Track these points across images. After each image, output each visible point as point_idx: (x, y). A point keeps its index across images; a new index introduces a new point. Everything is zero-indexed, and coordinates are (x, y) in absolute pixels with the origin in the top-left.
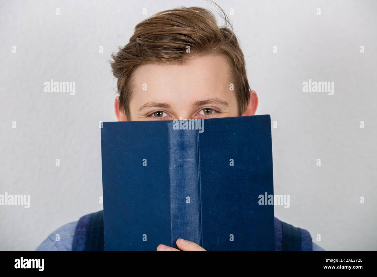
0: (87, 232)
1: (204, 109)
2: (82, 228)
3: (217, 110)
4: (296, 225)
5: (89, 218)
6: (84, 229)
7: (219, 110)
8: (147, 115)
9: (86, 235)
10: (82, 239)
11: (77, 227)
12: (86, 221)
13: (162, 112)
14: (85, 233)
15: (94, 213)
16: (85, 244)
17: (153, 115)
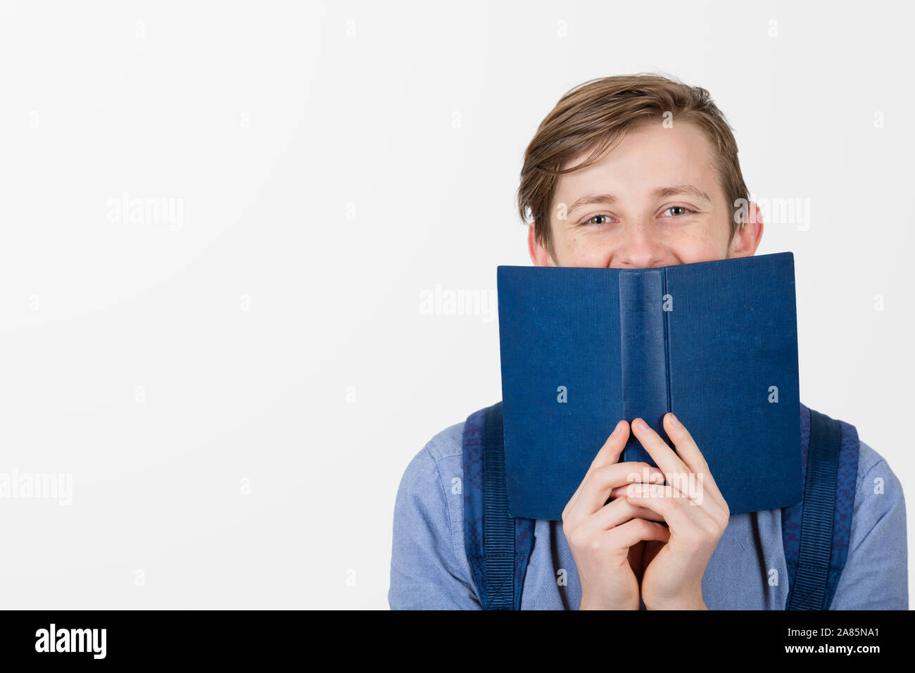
0: (482, 439)
1: (671, 209)
2: (473, 434)
3: (692, 209)
4: (834, 416)
5: (482, 417)
6: (477, 435)
7: (696, 210)
8: (580, 222)
9: (482, 444)
10: (477, 452)
11: (465, 434)
12: (479, 422)
13: (604, 216)
14: (480, 442)
15: (490, 408)
16: (482, 459)
17: (590, 222)
